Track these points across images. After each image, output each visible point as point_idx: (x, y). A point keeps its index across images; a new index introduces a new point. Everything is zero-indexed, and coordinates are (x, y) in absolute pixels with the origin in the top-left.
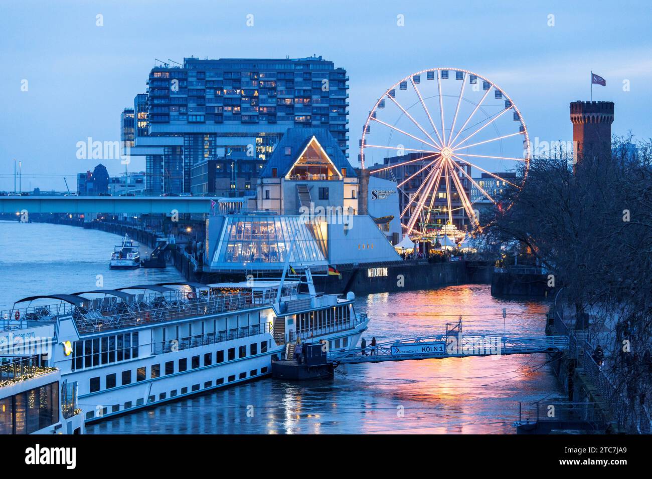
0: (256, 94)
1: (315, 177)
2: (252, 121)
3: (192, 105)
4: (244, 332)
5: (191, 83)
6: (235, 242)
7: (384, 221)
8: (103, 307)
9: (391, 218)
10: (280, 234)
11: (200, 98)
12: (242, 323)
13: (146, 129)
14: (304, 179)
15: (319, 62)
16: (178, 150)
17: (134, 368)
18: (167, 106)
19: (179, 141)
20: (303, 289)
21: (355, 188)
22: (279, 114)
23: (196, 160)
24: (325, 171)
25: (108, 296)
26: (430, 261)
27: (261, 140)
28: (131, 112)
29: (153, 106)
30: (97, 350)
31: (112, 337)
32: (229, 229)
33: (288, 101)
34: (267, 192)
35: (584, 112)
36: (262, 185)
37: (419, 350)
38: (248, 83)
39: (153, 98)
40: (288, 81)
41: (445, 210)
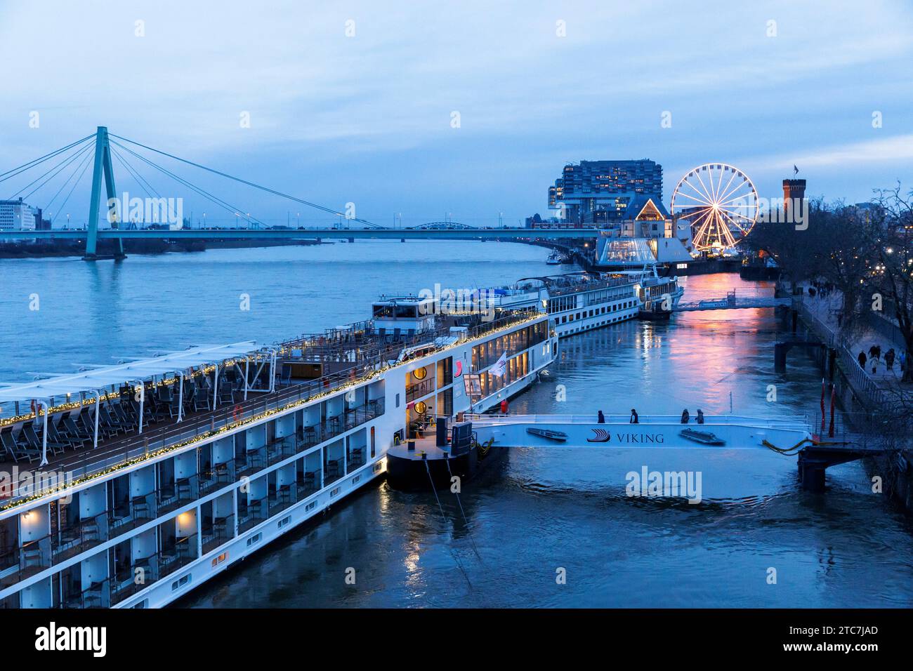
0: (616, 178)
1: (651, 219)
2: (614, 191)
3: (584, 184)
4: (626, 296)
5: (584, 173)
6: (611, 251)
7: (683, 241)
8: (558, 283)
9: (687, 239)
10: (633, 247)
11: (589, 180)
12: (624, 292)
13: (561, 196)
14: (644, 220)
15: (648, 161)
16: (577, 206)
17: (575, 313)
18: (573, 185)
19: (578, 202)
20: (652, 274)
21: (671, 225)
22: (628, 188)
23: (586, 211)
24: (655, 216)
25: (560, 278)
26: (708, 260)
27: (617, 201)
28: (554, 188)
29: (565, 185)
30: (557, 305)
31: (565, 298)
32: (608, 244)
33: (632, 181)
34: (626, 227)
35: (790, 185)
36: (624, 223)
37: (714, 305)
38: (612, 173)
39: (566, 180)
40: (632, 171)
41: (716, 235)
